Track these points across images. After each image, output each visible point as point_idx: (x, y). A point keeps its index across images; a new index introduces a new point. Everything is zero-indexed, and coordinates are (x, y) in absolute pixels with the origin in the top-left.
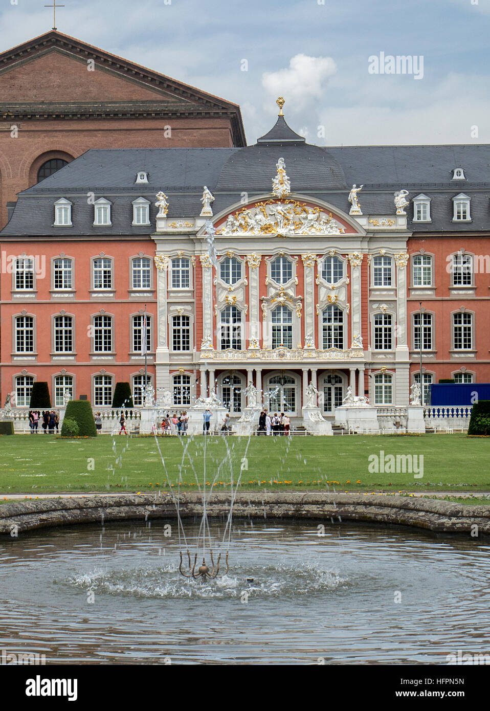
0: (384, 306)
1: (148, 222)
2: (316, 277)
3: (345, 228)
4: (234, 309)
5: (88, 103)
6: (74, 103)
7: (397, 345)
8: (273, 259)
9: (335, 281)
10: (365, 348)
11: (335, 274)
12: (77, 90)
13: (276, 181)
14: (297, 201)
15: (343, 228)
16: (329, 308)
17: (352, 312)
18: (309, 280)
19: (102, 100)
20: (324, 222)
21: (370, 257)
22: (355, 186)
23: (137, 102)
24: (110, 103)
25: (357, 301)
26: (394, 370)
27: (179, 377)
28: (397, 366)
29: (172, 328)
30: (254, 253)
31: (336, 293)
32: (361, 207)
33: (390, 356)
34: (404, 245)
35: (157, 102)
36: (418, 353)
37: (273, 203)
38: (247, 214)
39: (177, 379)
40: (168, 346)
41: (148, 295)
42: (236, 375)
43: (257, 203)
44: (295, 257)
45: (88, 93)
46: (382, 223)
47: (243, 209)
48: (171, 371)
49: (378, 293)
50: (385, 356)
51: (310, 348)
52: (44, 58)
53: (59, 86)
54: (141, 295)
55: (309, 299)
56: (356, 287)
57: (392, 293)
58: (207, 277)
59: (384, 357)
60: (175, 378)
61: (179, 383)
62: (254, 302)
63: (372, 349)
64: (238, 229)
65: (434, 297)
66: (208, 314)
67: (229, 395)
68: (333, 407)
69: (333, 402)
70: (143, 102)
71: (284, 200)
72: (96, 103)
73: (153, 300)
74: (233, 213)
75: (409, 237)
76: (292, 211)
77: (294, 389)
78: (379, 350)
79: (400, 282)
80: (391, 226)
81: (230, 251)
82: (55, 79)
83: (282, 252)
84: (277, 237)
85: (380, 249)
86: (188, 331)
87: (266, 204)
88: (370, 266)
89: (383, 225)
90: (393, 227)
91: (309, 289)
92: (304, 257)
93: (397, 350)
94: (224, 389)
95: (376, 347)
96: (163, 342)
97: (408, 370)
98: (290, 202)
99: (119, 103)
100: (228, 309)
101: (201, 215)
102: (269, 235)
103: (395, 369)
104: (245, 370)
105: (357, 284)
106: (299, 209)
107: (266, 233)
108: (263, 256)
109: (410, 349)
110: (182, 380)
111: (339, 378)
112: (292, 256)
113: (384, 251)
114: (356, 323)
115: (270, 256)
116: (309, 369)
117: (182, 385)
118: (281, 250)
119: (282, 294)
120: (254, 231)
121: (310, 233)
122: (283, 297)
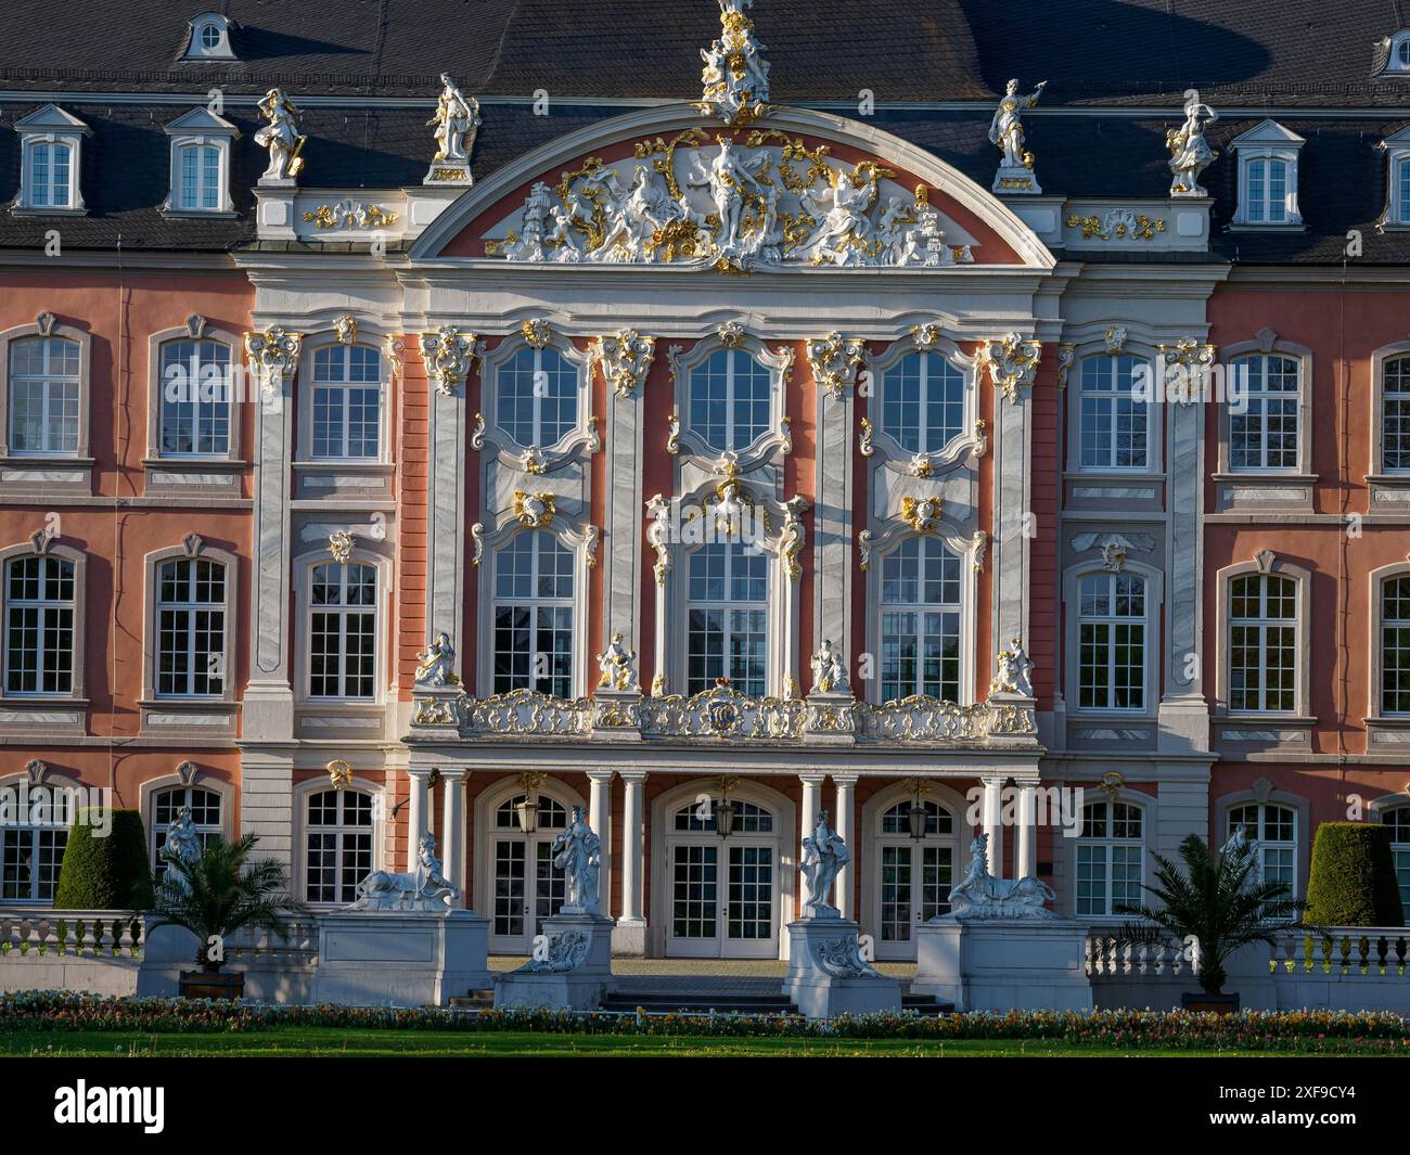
0: (1118, 541)
1: (223, 203)
2: (860, 429)
3: (976, 243)
4: (547, 540)
7: (1162, 693)
8: (698, 356)
9: (934, 442)
10: (1042, 702)
11: (934, 416)
13: (713, 57)
14: (793, 136)
15: (968, 242)
16: (909, 546)
17: (995, 562)
21: (1068, 356)
22: (1011, 85)
25: (1012, 520)
26: (1151, 788)
27: (331, 797)
28: (1161, 770)
29: (308, 608)
30: (621, 331)
31: (934, 487)
33: (1137, 734)
34: (1196, 312)
36: (1243, 725)
37: (702, 143)
38: (605, 182)
39: (321, 807)
40: (291, 678)
41: (220, 479)
42: (547, 792)
43: (641, 139)
44: (783, 350)
47: (590, 161)
48: (300, 776)
49: (1093, 492)
50: (1116, 731)
51: (832, 695)
54: (192, 479)
55: (834, 509)
56: (1012, 469)
57: (1149, 494)
58: (446, 415)
59: (1116, 737)
60: (314, 800)
61: (331, 818)
62: (621, 518)
63: (1067, 704)
64: (568, 239)
65: (1307, 514)
66: (445, 558)
67: (519, 869)
68: (915, 920)
69: (917, 903)
71: (746, 130)
73: (237, 501)
74: (550, 177)
75: (1219, 283)
76: (773, 175)
77: (766, 854)
78: (1094, 711)
79: (1180, 451)
80: (1150, 237)
83: (732, 328)
84: (716, 269)
85: (1103, 327)
86: (369, 622)
87: (678, 145)
88: (1066, 390)
89: (1122, 234)
90: (1160, 245)
91: (832, 470)
92: (816, 349)
93: (1162, 712)
94: (502, 848)
95: (1086, 699)
96: (269, 662)
97: (1206, 788)
98: (769, 142)
101: (426, 181)
102: (688, 263)
103: (1156, 783)
104: (583, 774)
105: (1016, 458)
106: (800, 169)
107: (676, 255)
108: (661, 344)
109: (1212, 711)
110: (340, 808)
111: (943, 812)
112: (773, 345)
113: (1120, 335)
114: (1010, 603)
115: (688, 344)
116: (828, 779)
117: (340, 829)
118: (730, 319)
119: (727, 492)
120: (632, 245)
121: (841, 259)
122: (733, 499)
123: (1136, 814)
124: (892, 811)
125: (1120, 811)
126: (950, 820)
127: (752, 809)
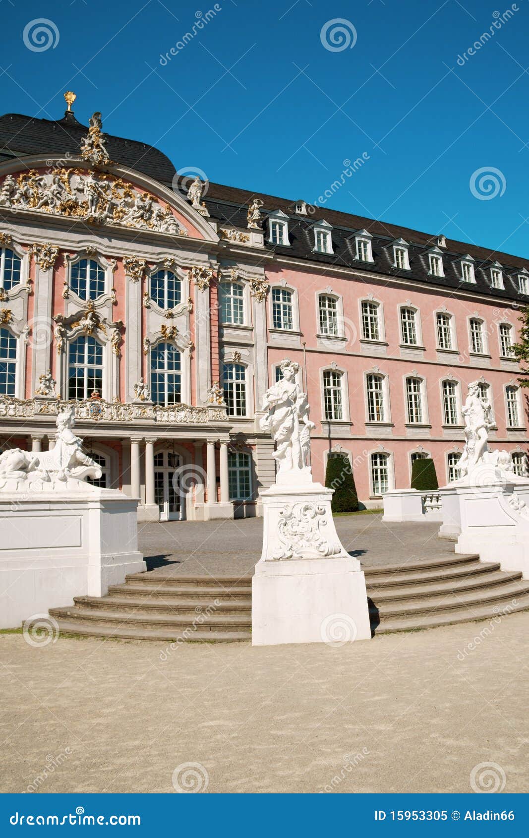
0: (239, 352)
2: (144, 295)
3: (187, 230)
7: (254, 408)
8: (75, 258)
9: (171, 305)
11: (170, 295)
13: (87, 141)
14: (119, 177)
16: (161, 347)
17: (197, 354)
18: (132, 297)
20: (158, 216)
28: (257, 439)
31: (173, 322)
33: (246, 425)
34: (261, 270)
37: (81, 173)
44: (112, 260)
46: (233, 236)
47: (33, 171)
49: (228, 331)
50: (240, 424)
55: (133, 327)
57: (246, 333)
64: (21, 200)
76: (109, 192)
80: (244, 242)
83: (93, 247)
84: (88, 221)
85: (229, 270)
87: (71, 172)
89: (235, 239)
90: (248, 244)
91: (134, 311)
93: (254, 417)
102: (75, 217)
103: (254, 445)
104: (28, 435)
105: (204, 314)
106: (121, 192)
107: (69, 214)
108: (61, 251)
112: (108, 257)
113: (237, 274)
114: (203, 371)
115: (73, 252)
118: (91, 244)
119: (90, 315)
120: (50, 208)
121: (138, 226)
122: (91, 319)
123: (246, 457)
124: (156, 457)
125: (241, 456)
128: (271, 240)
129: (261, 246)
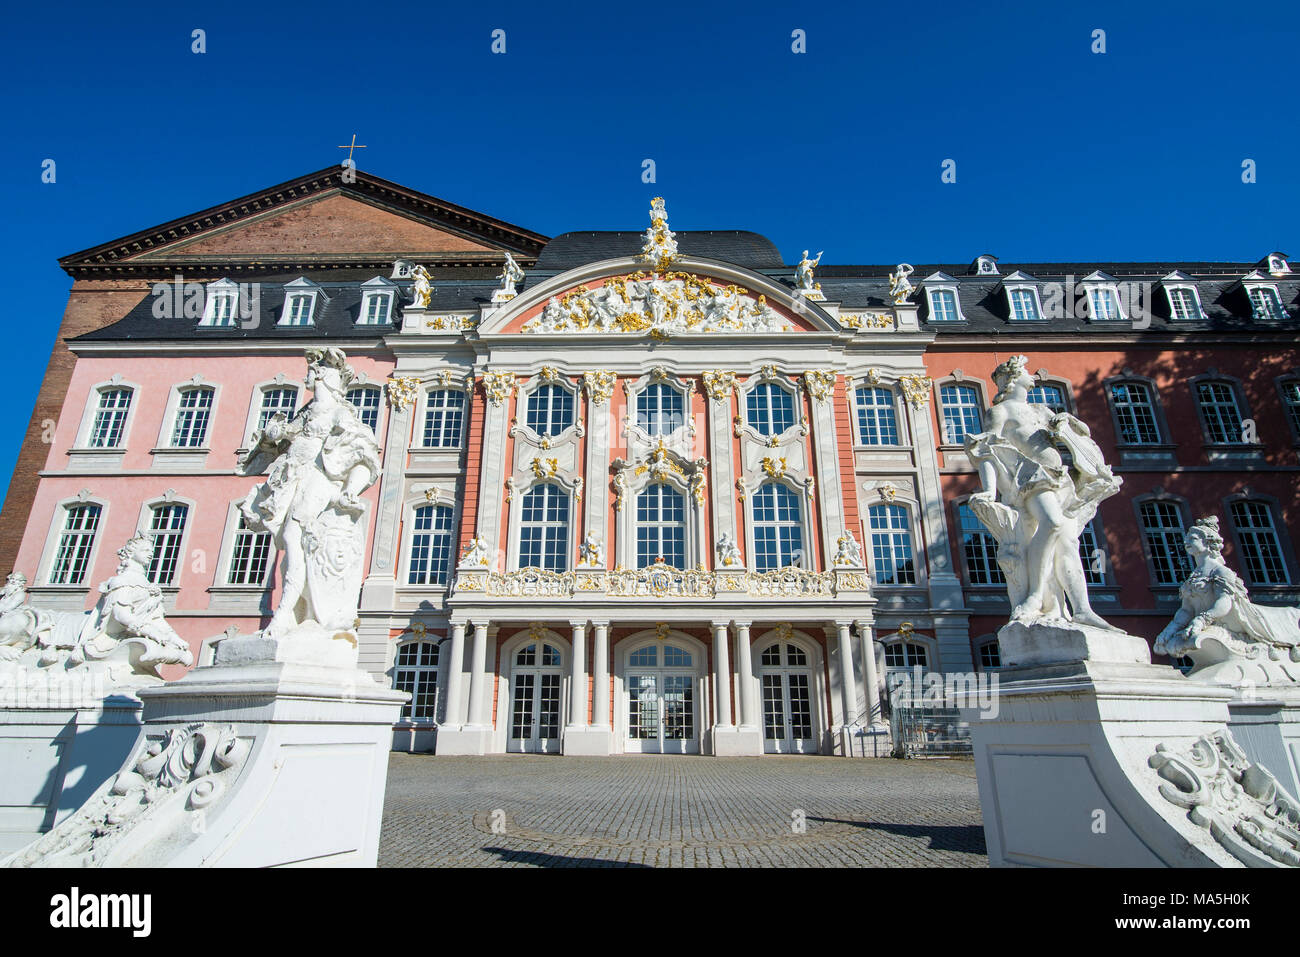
0: (891, 485)
1: (388, 322)
2: (736, 421)
3: (794, 325)
4: (553, 489)
5: (378, 254)
6: (357, 254)
7: (927, 573)
8: (642, 383)
9: (779, 430)
11: (777, 417)
12: (365, 239)
13: (648, 237)
14: (692, 273)
15: (790, 324)
16: (767, 489)
17: (821, 493)
18: (721, 424)
19: (399, 251)
20: (749, 312)
21: (850, 384)
22: (806, 253)
23: (449, 253)
24: (410, 254)
25: (829, 469)
26: (930, 633)
27: (413, 648)
29: (411, 532)
30: (599, 369)
31: (781, 453)
32: (823, 289)
34: (918, 361)
35: (478, 253)
36: (979, 592)
37: (642, 278)
39: (406, 653)
40: (397, 574)
42: (549, 642)
44: (690, 380)
45: (379, 243)
46: (865, 323)
48: (393, 633)
49: (872, 458)
51: (729, 567)
52: (326, 202)
53: (340, 235)
55: (723, 465)
56: (827, 440)
57: (904, 458)
58: (496, 419)
60: (403, 649)
61: (413, 661)
62: (598, 471)
64: (569, 324)
66: (490, 497)
67: (529, 694)
70: (458, 253)
71: (666, 271)
72: (389, 254)
75: (929, 345)
76: (681, 295)
79: (919, 435)
80: (885, 326)
81: (552, 365)
82: (337, 226)
83: (663, 368)
84: (651, 336)
85: (870, 369)
86: (446, 540)
87: (629, 279)
88: (850, 402)
91: (722, 443)
92: (709, 376)
93: (930, 584)
94: (520, 680)
96: (385, 563)
97: (967, 632)
98: (678, 277)
99: (423, 253)
100: (539, 489)
101: (493, 301)
102: (630, 333)
103: (934, 629)
104: (568, 623)
105: (827, 435)
106: (694, 291)
107: (628, 330)
108: (620, 378)
109: (962, 583)
110: (419, 654)
111: (799, 651)
112: (683, 377)
114: (833, 518)
115: (635, 377)
116: (732, 622)
117: (418, 669)
118: (659, 364)
119: (660, 455)
120: (603, 327)
121: (720, 330)
122: (663, 460)
123: (921, 650)
124: (767, 651)
125: (910, 648)
126: (804, 657)
127: (678, 651)
128: (932, 317)
129: (916, 328)
